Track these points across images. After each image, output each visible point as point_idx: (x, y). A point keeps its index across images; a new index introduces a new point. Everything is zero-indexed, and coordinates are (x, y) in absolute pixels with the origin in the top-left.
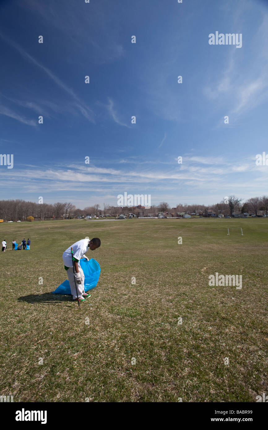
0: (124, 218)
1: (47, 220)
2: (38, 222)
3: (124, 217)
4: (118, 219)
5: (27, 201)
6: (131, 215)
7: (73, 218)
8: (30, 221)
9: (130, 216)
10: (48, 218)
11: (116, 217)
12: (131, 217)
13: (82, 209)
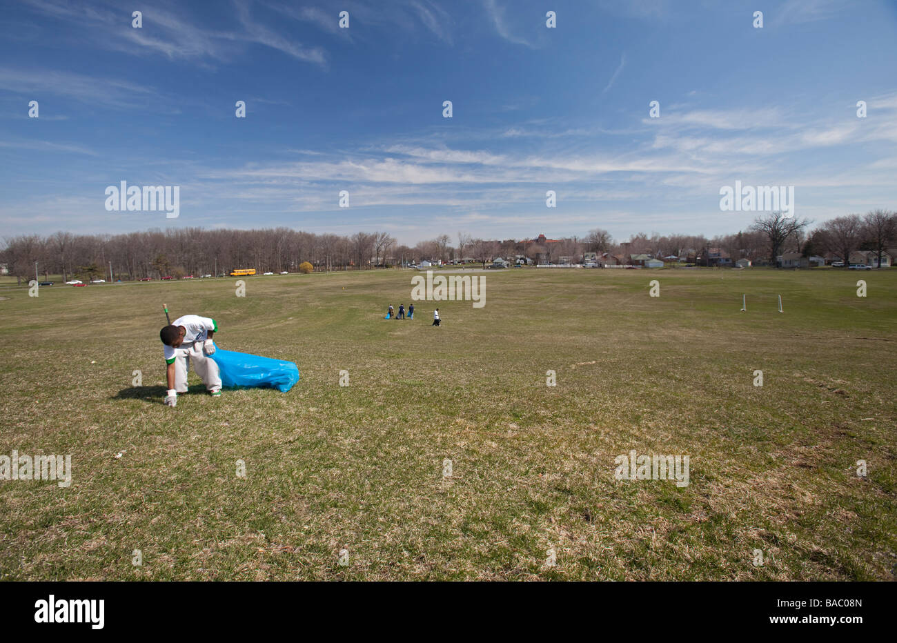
0: (504, 267)
1: (338, 270)
2: (321, 274)
3: (505, 263)
4: (492, 267)
5: (297, 229)
6: (520, 259)
7: (391, 266)
8: (305, 271)
9: (518, 262)
10: (341, 265)
11: (486, 265)
12: (519, 264)
13: (411, 245)
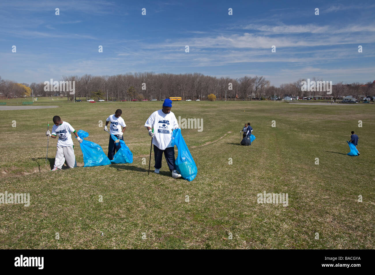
1: (230, 100)
2: (221, 102)
7: (265, 99)
8: (211, 100)
